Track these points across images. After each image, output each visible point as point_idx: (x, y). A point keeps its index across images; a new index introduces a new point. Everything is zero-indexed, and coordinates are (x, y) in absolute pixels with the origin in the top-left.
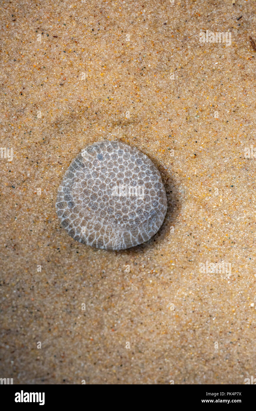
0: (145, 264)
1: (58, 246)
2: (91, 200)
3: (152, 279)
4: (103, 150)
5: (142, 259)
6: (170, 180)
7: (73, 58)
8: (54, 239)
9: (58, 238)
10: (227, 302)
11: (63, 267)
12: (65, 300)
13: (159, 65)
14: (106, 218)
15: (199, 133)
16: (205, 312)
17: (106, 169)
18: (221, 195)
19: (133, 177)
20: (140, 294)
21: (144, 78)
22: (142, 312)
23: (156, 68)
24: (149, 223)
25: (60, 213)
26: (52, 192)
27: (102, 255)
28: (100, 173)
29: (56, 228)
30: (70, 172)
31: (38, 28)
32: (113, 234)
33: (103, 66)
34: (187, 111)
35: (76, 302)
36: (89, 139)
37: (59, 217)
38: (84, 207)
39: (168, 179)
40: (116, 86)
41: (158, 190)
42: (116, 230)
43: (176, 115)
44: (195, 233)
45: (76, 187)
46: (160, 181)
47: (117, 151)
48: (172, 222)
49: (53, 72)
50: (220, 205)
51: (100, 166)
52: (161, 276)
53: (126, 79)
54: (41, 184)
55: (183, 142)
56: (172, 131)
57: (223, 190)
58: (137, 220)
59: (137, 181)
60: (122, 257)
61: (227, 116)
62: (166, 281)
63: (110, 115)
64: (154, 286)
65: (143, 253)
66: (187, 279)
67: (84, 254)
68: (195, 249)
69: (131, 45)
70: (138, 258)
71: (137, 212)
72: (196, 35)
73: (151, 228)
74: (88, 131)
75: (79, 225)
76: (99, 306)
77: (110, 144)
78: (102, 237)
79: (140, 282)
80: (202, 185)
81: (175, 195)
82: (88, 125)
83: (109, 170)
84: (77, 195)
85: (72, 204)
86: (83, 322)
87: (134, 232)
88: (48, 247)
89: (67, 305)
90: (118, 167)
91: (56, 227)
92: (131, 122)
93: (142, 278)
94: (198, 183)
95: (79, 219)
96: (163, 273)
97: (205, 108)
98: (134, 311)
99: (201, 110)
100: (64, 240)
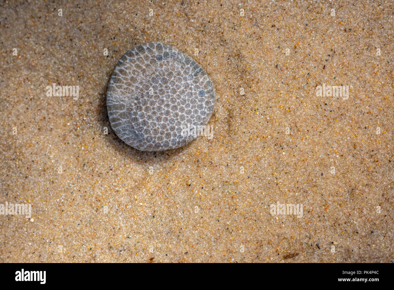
0: (86, 121)
1: (117, 39)
2: (161, 77)
3: (70, 125)
4: (208, 97)
5: (93, 119)
6: (167, 157)
7: (301, 81)
8: (125, 35)
9: (126, 39)
10: (38, 196)
11: (95, 40)
12: (61, 36)
13: (283, 163)
14: (142, 90)
15: (211, 192)
16: (31, 173)
17: (190, 97)
18: (147, 205)
19: (179, 122)
20: (57, 111)
21: (272, 147)
22: (39, 111)
23: (281, 160)
24: (131, 131)
25: (152, 45)
26: (172, 41)
27: (102, 80)
28: (187, 91)
29: (135, 39)
30: (190, 61)
31: (335, 52)
32: (124, 94)
33: (289, 108)
34: (234, 183)
35: (58, 48)
36: (219, 84)
37: (148, 44)
38: (156, 70)
39: (169, 155)
40: (268, 118)
41: (162, 145)
42: (129, 97)
43: (232, 172)
44: (112, 174)
45: (176, 65)
46: (170, 147)
47: (206, 110)
48: (125, 153)
49: (291, 60)
50: (137, 202)
51: (193, 91)
52: (73, 135)
53: (273, 129)
54: (181, 31)
55: (204, 175)
56: (216, 166)
57: (151, 207)
58: (136, 119)
59: (174, 125)
60: (97, 99)
61: (224, 221)
62: (67, 139)
63: (241, 109)
64: (63, 127)
65: (98, 121)
66: (66, 160)
67: (105, 62)
68: (95, 172)
69: (306, 139)
70: (94, 115)
71: (144, 121)
72: (307, 203)
73: (125, 132)
74: (227, 85)
75: (137, 62)
76: (51, 70)
77: (213, 104)
78: (123, 83)
79: (70, 113)
80: (159, 187)
81: (152, 160)
82: (233, 86)
83: (188, 100)
84: (169, 65)
85: (160, 59)
86: (37, 52)
87: (124, 115)
88: (118, 28)
89: (56, 39)
90: (190, 108)
91: (137, 39)
92: (230, 128)
93: (74, 116)
94: (161, 183)
95: (143, 63)
96: (75, 137)
97: (235, 201)
98: (41, 104)
99: (234, 197)
100: (122, 45)
